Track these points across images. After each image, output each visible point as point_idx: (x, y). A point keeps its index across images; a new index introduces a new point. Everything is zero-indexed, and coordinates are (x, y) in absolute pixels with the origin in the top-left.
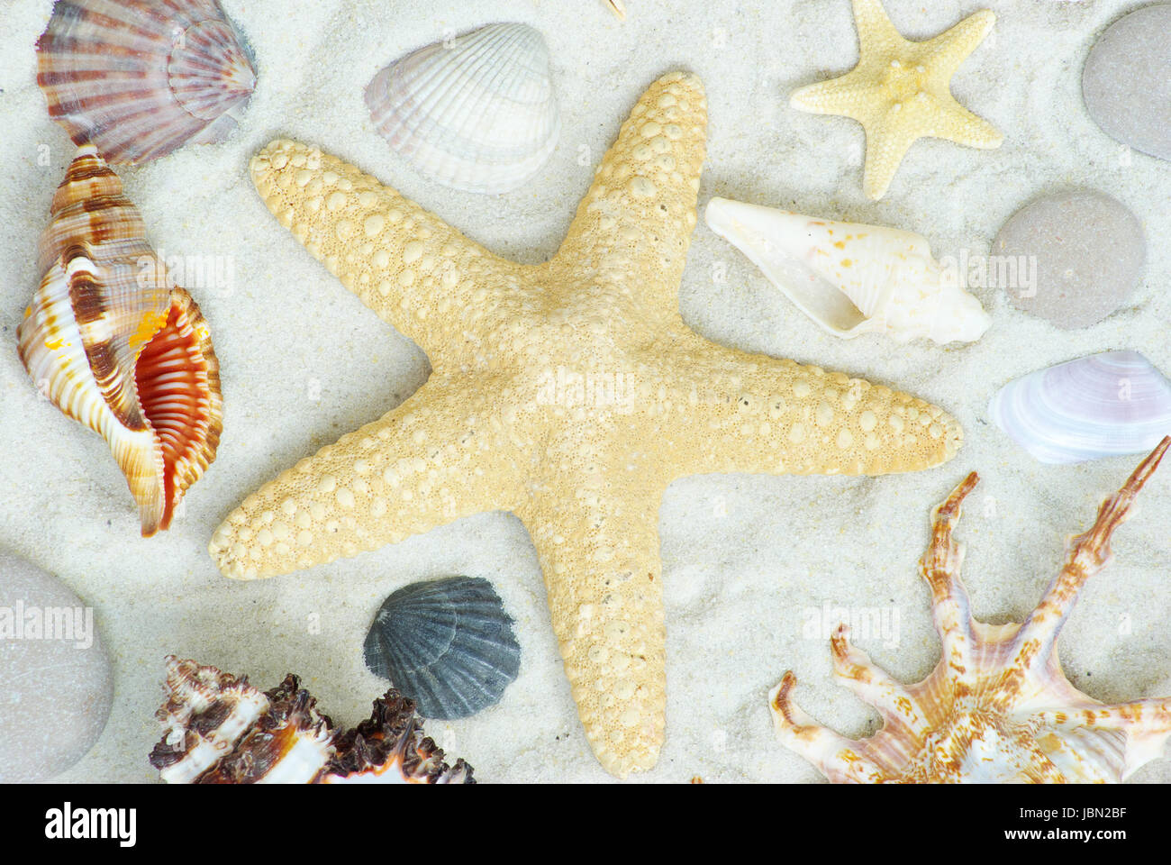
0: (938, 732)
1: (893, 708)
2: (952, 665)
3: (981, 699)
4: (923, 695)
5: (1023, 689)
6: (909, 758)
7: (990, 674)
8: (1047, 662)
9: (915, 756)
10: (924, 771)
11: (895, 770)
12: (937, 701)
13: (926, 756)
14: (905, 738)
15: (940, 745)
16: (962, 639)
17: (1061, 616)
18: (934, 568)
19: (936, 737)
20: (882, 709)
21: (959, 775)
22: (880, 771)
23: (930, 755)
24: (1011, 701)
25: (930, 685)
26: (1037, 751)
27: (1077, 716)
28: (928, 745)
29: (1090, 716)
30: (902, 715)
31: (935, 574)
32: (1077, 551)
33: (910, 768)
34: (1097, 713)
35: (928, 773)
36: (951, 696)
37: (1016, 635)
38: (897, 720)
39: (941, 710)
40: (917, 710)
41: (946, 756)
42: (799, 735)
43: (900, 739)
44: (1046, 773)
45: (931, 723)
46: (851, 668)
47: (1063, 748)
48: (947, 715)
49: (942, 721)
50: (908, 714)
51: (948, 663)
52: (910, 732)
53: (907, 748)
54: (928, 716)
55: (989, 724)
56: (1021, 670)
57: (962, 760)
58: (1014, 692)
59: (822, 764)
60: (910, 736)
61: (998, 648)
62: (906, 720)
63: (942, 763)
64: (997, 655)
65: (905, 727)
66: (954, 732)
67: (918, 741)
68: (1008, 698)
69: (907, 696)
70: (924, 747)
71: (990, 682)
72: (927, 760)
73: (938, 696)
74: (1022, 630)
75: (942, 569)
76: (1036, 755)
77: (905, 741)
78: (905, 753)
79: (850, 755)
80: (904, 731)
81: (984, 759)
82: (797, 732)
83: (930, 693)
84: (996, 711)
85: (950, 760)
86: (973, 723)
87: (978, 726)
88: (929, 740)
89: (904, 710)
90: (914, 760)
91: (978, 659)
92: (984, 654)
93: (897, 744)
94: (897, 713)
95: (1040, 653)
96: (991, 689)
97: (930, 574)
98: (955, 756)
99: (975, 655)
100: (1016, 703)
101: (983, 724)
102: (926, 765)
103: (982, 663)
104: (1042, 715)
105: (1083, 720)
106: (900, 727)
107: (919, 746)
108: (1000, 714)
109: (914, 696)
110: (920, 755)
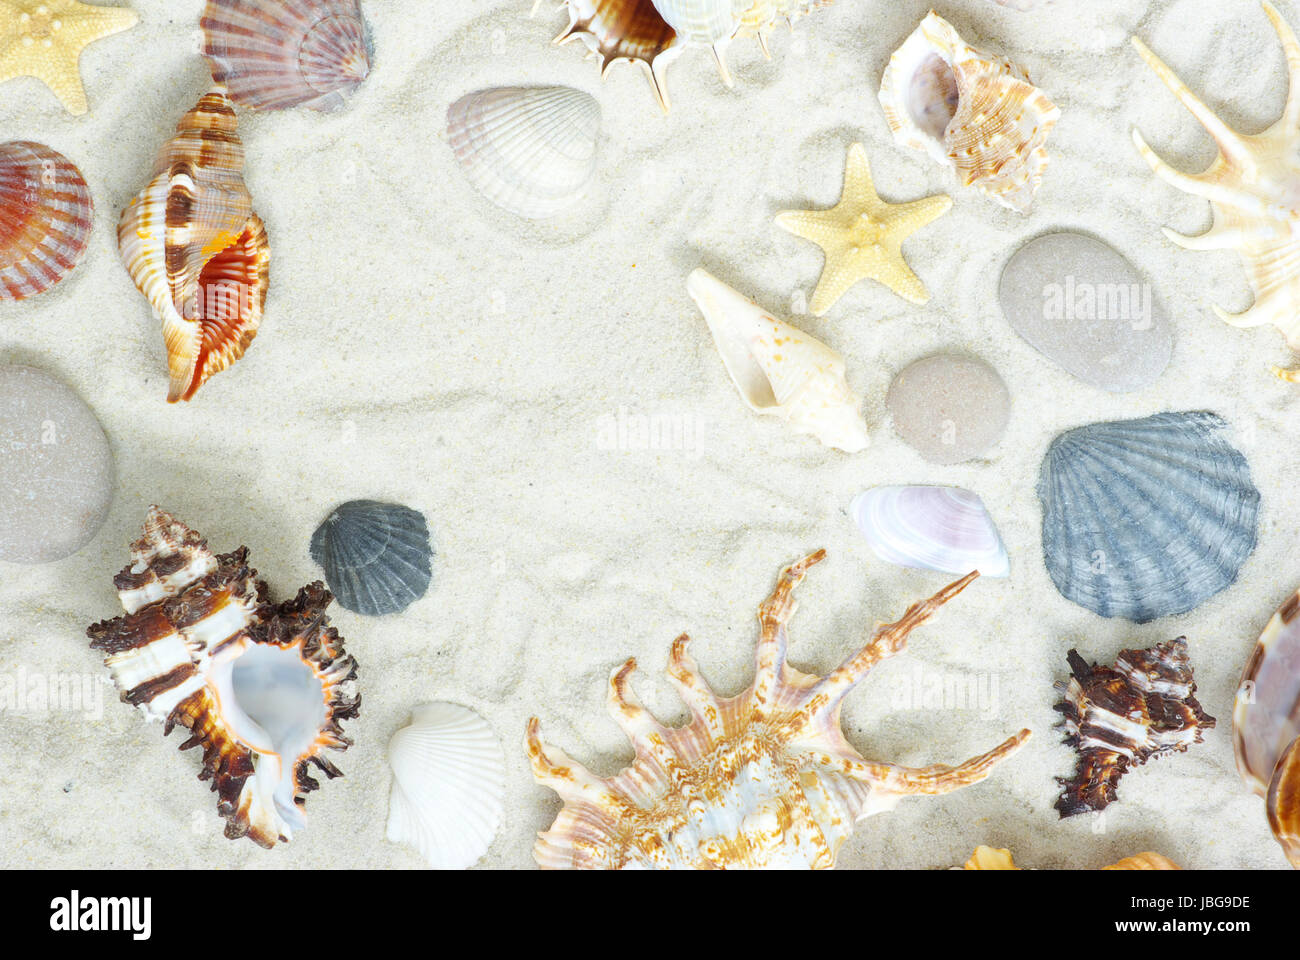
0: (728, 742)
1: (702, 713)
2: (757, 694)
3: (770, 728)
4: (728, 709)
5: (804, 729)
6: (700, 755)
7: (783, 710)
8: (830, 714)
9: (705, 756)
10: (708, 770)
11: (687, 761)
12: (737, 718)
13: (713, 759)
14: (704, 739)
15: (725, 755)
16: (772, 676)
17: (852, 682)
18: (769, 614)
19: (725, 747)
20: (694, 710)
21: (732, 784)
22: (675, 757)
23: (716, 759)
24: (791, 736)
25: (736, 703)
26: (797, 784)
27: (838, 762)
28: (717, 751)
29: (848, 765)
30: (707, 720)
31: (768, 619)
32: (880, 637)
33: (699, 763)
34: (854, 765)
35: (710, 773)
36: (748, 718)
37: (813, 686)
38: (702, 722)
39: (737, 726)
40: (719, 720)
41: (727, 766)
42: (624, 711)
43: (698, 738)
44: (797, 803)
45: (726, 733)
46: (681, 670)
47: (818, 786)
48: (740, 732)
49: (735, 735)
50: (711, 721)
51: (754, 692)
52: (709, 735)
53: (701, 747)
54: (726, 728)
55: (767, 751)
56: (808, 715)
57: (737, 772)
58: (797, 730)
59: (634, 738)
60: (707, 739)
61: (796, 691)
62: (709, 725)
63: (721, 769)
64: (793, 697)
65: (706, 729)
66: (739, 749)
67: (712, 744)
68: (790, 733)
69: (715, 707)
70: (714, 751)
71: (781, 716)
72: (713, 762)
73: (739, 714)
74: (819, 684)
75: (775, 617)
76: (795, 786)
77: (702, 741)
78: (699, 750)
79: (657, 739)
80: (704, 733)
81: (754, 778)
82: (623, 707)
83: (733, 710)
84: (777, 742)
85: (729, 769)
86: (755, 748)
87: (758, 752)
88: (719, 747)
89: (709, 717)
90: (703, 759)
91: (778, 696)
92: (784, 693)
93: (695, 741)
94: (703, 718)
95: (826, 706)
96: (780, 722)
97: (764, 618)
98: (733, 768)
99: (778, 692)
100: (796, 739)
101: (763, 751)
102: (711, 766)
103: (781, 699)
104: (811, 754)
105: (841, 767)
106: (702, 729)
107: (711, 748)
108: (780, 745)
109: (720, 708)
110: (709, 756)
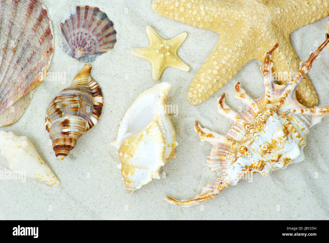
0: (261, 113)
1: (250, 105)
2: (267, 95)
3: (274, 105)
4: (258, 102)
5: (285, 102)
6: (253, 119)
7: (276, 98)
8: (292, 95)
9: (255, 119)
10: (257, 123)
11: (249, 122)
12: (262, 104)
13: (257, 119)
14: (253, 114)
15: (261, 116)
16: (270, 88)
17: (297, 83)
18: (264, 69)
19: (261, 114)
20: (247, 105)
21: (266, 125)
22: (245, 122)
23: (259, 119)
24: (281, 106)
25: (260, 100)
26: (287, 120)
27: (299, 110)
28: (258, 116)
29: (302, 111)
30: (252, 107)
31: (264, 70)
32: (303, 66)
33: (253, 122)
34: (304, 110)
35: (258, 123)
36: (266, 103)
37: (285, 88)
38: (251, 109)
39: (263, 107)
40: (256, 106)
41: (263, 120)
42: (225, 111)
43: (251, 114)
44: (289, 126)
45: (260, 110)
46: (240, 94)
47: (294, 119)
48: (264, 108)
49: (263, 110)
50: (254, 107)
51: (266, 95)
52: (254, 112)
53: (253, 116)
54: (259, 108)
55: (275, 112)
56: (285, 97)
57: (267, 121)
58: (283, 103)
59: (230, 119)
60: (254, 113)
61: (279, 91)
62: (254, 109)
63: (261, 121)
64: (279, 93)
65: (253, 111)
66: (265, 113)
67: (256, 115)
68: (281, 105)
69: (254, 103)
70: (257, 116)
71: (276, 100)
72: (258, 120)
73: (262, 103)
74: (286, 87)
75: (266, 69)
76: (286, 121)
77: (252, 114)
78: (252, 118)
79: (237, 117)
80: (253, 112)
81: (272, 121)
82: (224, 110)
83: (260, 102)
84: (277, 108)
85: (264, 121)
86: (270, 111)
87: (272, 112)
88: (259, 115)
89: (253, 106)
90: (254, 120)
91: (274, 94)
92: (275, 92)
93: (250, 115)
95: (290, 93)
96: (276, 102)
97: (263, 70)
98: (265, 120)
99: (273, 93)
100: (283, 106)
101: (273, 112)
102: (257, 121)
103: (275, 95)
104: (289, 110)
105: (300, 112)
106: (252, 111)
107: (256, 116)
108: (278, 109)
109: (256, 102)
110: (256, 119)
